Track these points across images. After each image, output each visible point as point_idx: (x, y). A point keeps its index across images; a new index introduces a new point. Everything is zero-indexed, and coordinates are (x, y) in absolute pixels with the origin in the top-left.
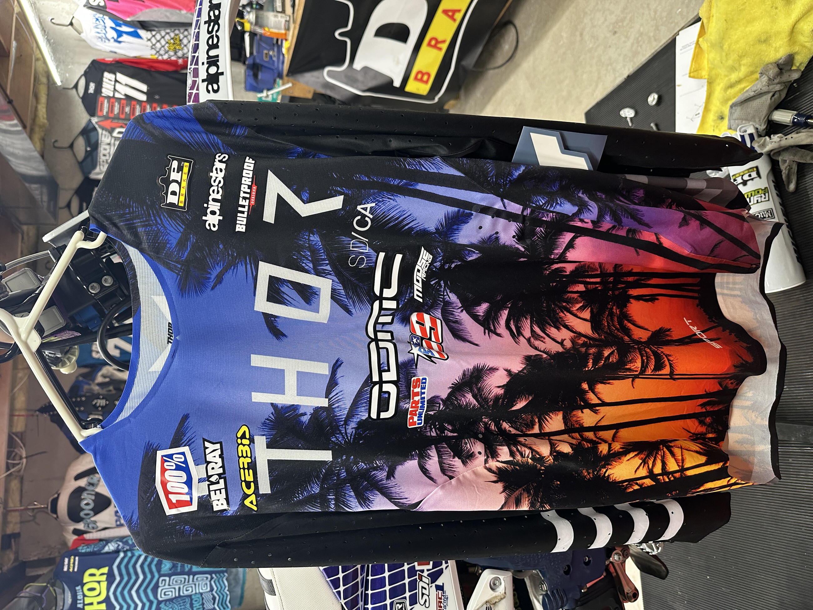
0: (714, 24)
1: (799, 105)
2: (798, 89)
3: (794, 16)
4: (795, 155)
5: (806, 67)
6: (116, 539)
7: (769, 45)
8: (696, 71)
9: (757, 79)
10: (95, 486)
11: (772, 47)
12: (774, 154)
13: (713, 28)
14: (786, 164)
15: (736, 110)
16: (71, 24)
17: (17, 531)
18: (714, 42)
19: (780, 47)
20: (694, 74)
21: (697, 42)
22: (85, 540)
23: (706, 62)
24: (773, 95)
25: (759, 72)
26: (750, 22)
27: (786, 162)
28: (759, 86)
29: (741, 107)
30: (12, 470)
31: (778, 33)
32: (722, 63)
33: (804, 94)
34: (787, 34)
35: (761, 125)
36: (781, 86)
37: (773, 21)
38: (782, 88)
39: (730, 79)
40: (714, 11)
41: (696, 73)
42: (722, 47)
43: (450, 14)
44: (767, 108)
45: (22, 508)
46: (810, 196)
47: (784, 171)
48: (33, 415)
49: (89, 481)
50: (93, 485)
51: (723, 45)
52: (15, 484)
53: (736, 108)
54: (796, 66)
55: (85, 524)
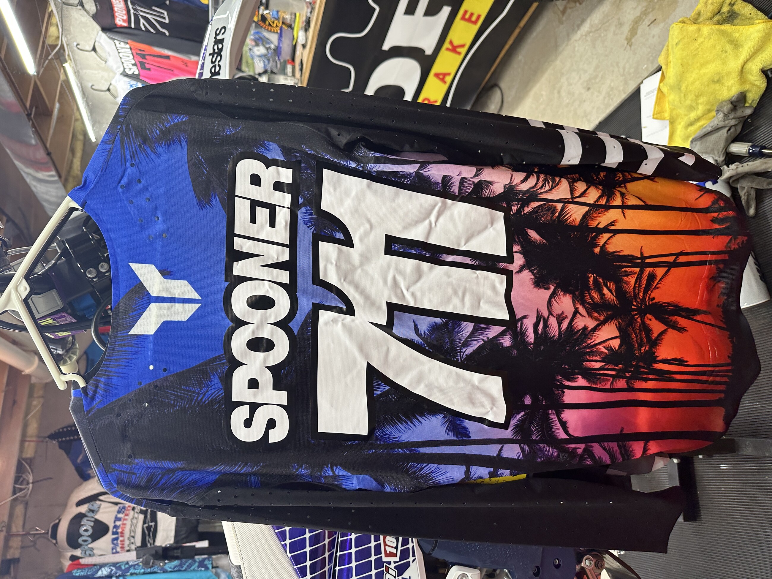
0: (672, 69)
1: (754, 138)
2: (751, 124)
3: (742, 58)
4: (752, 182)
5: (758, 104)
6: (109, 565)
7: (723, 84)
8: (659, 113)
9: (714, 117)
10: (95, 512)
11: (725, 86)
12: (734, 181)
13: (671, 72)
14: (745, 191)
15: (696, 144)
16: (109, 90)
17: (17, 556)
18: (672, 84)
19: (732, 86)
20: (657, 115)
21: (659, 89)
22: (80, 564)
23: (667, 105)
24: (729, 130)
25: (716, 109)
26: (704, 64)
27: (745, 189)
28: (716, 122)
29: (701, 142)
30: (18, 494)
31: (729, 74)
32: (681, 103)
33: (757, 128)
34: (737, 73)
35: (719, 157)
36: (736, 121)
37: (724, 63)
38: (737, 123)
39: (689, 118)
40: (671, 58)
41: (659, 116)
42: (680, 89)
43: (442, 77)
44: (724, 141)
45: (24, 533)
46: (769, 219)
47: (743, 197)
48: (42, 441)
49: (89, 508)
50: (93, 511)
51: (681, 87)
52: (19, 509)
53: (696, 142)
54: (748, 103)
55: (82, 551)
